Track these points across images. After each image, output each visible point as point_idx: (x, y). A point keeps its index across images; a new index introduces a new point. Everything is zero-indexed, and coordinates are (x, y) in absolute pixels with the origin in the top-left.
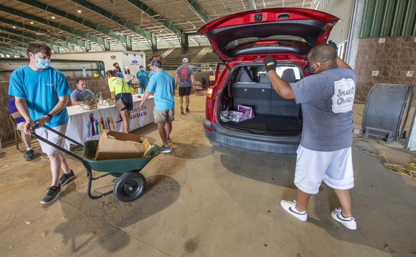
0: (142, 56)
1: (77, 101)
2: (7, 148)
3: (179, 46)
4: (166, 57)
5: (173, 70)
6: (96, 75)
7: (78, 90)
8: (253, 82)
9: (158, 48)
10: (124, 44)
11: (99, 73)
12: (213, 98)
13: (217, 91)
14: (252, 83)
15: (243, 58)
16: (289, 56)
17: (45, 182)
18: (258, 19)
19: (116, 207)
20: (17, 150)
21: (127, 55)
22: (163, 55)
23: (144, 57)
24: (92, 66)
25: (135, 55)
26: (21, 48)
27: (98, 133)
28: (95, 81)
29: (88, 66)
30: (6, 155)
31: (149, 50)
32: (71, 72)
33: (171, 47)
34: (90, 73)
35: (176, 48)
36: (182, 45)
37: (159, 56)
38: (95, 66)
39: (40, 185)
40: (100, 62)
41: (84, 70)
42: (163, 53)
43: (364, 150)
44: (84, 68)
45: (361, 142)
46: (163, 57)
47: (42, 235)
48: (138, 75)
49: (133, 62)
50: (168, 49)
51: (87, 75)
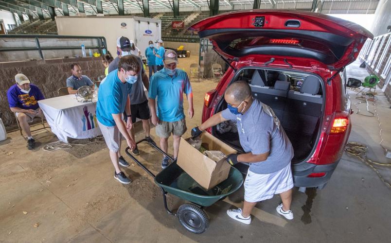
0: (157, 24)
1: (74, 89)
2: (12, 133)
3: (207, 9)
4: (189, 24)
5: (195, 42)
6: (97, 55)
7: (74, 76)
8: (266, 85)
9: (181, 10)
10: (140, 2)
11: (100, 52)
12: (210, 106)
13: (216, 97)
14: (265, 87)
15: (253, 58)
16: (311, 63)
17: (43, 174)
18: (258, 25)
19: (99, 209)
20: (21, 136)
21: (139, 22)
22: (185, 20)
23: (160, 25)
24: (92, 43)
25: (149, 23)
26: (27, 5)
27: (93, 127)
28: (96, 62)
29: (88, 43)
30: (11, 141)
31: (170, 13)
32: (71, 51)
33: (197, 9)
34: (90, 51)
35: (203, 12)
36: (210, 7)
37: (181, 22)
38: (95, 43)
39: (38, 177)
40: (101, 38)
41: (83, 48)
42: (186, 17)
43: (385, 181)
44: (83, 46)
45: (388, 169)
46: (186, 24)
47: (35, 226)
48: (146, 52)
49: (146, 32)
50: (192, 12)
51: (88, 54)
